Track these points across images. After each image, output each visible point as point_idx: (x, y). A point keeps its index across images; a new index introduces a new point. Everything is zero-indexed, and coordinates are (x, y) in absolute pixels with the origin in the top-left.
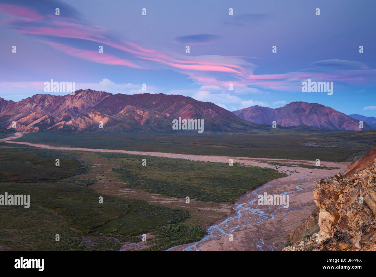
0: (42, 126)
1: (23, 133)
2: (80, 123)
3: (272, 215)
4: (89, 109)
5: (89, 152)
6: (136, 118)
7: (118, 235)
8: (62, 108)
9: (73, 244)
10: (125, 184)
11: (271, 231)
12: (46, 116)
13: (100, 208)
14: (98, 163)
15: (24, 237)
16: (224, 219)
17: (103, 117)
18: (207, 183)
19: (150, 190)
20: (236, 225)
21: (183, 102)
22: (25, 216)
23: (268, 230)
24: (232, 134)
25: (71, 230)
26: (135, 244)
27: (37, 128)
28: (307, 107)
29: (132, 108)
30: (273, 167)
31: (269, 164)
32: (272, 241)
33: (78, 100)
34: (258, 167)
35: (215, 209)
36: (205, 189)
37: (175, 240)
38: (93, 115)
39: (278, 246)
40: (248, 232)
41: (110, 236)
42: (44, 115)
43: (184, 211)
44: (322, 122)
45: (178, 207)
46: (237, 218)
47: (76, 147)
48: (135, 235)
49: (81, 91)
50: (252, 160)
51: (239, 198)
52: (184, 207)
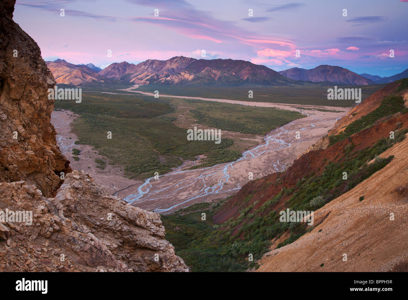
0: (151, 80)
1: (139, 85)
2: (175, 79)
3: (290, 144)
4: (181, 70)
5: (178, 98)
6: (212, 76)
7: (182, 156)
8: (164, 68)
9: (152, 160)
10: (196, 120)
11: (286, 155)
12: (154, 74)
13: (175, 136)
14: (182, 106)
15: (123, 154)
16: (256, 146)
17: (190, 75)
18: (251, 121)
19: (212, 125)
20: (263, 150)
21: (244, 65)
22: (127, 140)
23: (284, 155)
24: (276, 87)
25: (153, 151)
26: (193, 162)
27: (148, 82)
28: (331, 68)
29: (210, 69)
30: (299, 111)
31: (296, 108)
32: (285, 162)
33: (175, 63)
34: (288, 110)
35: (251, 140)
36: (248, 125)
37: (219, 160)
38: (184, 73)
39: (288, 165)
40: (270, 155)
41: (177, 156)
42: (152, 73)
43: (230, 141)
44: (341, 79)
45: (227, 137)
46: (265, 146)
47: (171, 95)
48: (193, 156)
49: (177, 57)
50: (285, 105)
51: (270, 132)
52: (231, 137)
